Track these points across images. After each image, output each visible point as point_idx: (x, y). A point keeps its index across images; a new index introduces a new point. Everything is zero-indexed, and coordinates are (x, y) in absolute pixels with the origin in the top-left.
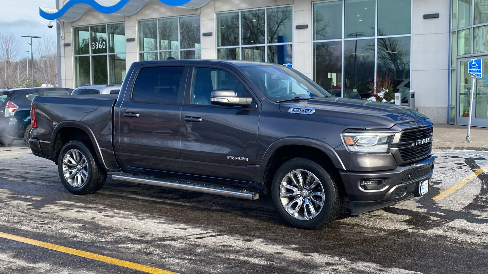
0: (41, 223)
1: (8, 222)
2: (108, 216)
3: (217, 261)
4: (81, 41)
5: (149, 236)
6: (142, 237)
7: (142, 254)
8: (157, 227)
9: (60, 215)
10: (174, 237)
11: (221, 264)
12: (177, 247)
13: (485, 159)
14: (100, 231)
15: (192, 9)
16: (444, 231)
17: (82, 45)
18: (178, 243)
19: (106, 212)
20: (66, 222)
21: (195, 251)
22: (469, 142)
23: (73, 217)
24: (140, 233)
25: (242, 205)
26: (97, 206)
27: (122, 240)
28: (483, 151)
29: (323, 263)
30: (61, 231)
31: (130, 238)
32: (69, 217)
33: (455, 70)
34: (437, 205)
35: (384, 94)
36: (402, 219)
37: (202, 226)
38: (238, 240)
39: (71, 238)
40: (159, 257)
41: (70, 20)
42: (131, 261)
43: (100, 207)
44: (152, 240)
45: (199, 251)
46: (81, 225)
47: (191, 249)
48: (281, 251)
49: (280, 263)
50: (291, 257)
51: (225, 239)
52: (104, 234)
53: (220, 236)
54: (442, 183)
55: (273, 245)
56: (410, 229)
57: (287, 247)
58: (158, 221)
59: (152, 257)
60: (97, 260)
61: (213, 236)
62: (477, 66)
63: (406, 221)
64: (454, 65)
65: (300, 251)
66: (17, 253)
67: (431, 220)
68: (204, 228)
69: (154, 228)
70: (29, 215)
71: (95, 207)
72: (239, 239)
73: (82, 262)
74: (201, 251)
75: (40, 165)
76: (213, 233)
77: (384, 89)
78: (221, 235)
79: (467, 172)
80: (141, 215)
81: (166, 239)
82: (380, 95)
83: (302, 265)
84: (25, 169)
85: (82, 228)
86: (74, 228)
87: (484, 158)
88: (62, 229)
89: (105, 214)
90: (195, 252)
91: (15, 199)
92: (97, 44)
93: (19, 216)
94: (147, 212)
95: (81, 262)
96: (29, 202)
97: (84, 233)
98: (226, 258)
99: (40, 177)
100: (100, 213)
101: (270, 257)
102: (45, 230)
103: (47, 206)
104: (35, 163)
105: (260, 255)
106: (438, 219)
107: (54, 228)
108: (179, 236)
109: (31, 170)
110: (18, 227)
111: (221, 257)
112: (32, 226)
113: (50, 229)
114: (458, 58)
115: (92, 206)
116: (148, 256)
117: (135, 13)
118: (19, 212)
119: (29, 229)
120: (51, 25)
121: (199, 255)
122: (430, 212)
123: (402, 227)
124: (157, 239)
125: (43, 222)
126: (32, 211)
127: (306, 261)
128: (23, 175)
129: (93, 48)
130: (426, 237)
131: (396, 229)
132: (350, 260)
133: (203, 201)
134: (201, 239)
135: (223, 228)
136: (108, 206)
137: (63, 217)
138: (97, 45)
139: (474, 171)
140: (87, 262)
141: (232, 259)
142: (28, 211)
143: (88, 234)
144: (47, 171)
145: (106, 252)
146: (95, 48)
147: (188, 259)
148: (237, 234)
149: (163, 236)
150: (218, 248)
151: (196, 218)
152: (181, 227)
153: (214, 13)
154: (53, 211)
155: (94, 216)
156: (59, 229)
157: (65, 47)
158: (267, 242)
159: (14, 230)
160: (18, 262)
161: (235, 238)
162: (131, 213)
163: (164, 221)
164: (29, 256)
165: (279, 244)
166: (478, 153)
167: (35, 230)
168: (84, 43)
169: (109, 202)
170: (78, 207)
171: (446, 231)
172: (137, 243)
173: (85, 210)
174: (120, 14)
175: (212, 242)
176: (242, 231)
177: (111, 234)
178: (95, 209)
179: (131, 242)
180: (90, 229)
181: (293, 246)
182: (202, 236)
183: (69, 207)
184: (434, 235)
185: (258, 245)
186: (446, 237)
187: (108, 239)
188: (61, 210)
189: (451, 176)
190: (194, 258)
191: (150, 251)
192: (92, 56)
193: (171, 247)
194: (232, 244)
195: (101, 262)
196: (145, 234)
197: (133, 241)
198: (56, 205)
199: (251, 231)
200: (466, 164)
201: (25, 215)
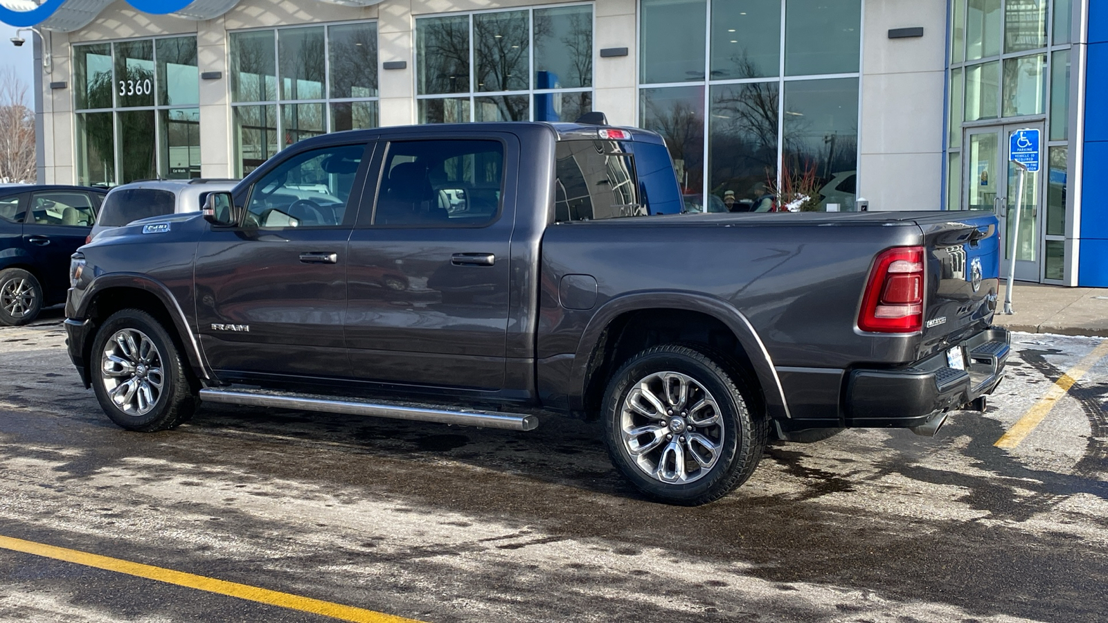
0: (107, 514)
1: (23, 513)
2: (265, 494)
3: (578, 605)
4: (91, 77)
5: (385, 542)
6: (370, 545)
7: (389, 590)
8: (396, 521)
9: (146, 493)
10: (446, 544)
11: (592, 612)
12: (466, 572)
13: (1062, 352)
14: (262, 533)
15: (358, 6)
16: (1062, 522)
17: (92, 86)
18: (464, 560)
19: (255, 485)
20: (167, 510)
21: (513, 580)
22: (1010, 314)
23: (179, 498)
24: (361, 536)
25: (571, 464)
26: (226, 471)
27: (326, 556)
28: (1047, 334)
29: (831, 605)
30: (165, 534)
31: (342, 549)
32: (170, 499)
33: (959, 153)
34: (1014, 460)
35: (801, 206)
36: (954, 495)
37: (502, 516)
38: (602, 550)
39: (195, 550)
40: (433, 597)
41: (65, 29)
42: (369, 608)
43: (235, 472)
44: (398, 554)
45: (523, 579)
46: (207, 518)
47: (502, 576)
48: (719, 579)
49: (730, 609)
50: (748, 593)
51: (571, 549)
52: (272, 539)
53: (555, 541)
54: (997, 408)
55: (692, 563)
56: (983, 517)
57: (727, 567)
58: (392, 506)
59: (415, 597)
60: (285, 606)
61: (538, 541)
62: (1030, 145)
63: (964, 500)
64: (957, 143)
65: (760, 576)
66: (77, 592)
67: (1020, 497)
68: (511, 523)
69: (389, 524)
70: (68, 494)
71: (223, 473)
72: (604, 548)
73: (250, 612)
74: (527, 579)
75: (43, 370)
76: (536, 535)
77: (800, 194)
78: (559, 540)
79: (1040, 383)
80: (343, 492)
81: (429, 549)
82: (792, 209)
83: (785, 612)
84: (13, 380)
85: (215, 525)
86: (194, 527)
87: (1060, 351)
88: (165, 528)
89: (255, 488)
90: (515, 582)
91: (17, 453)
92: (130, 85)
93: (44, 497)
94: (355, 484)
95: (247, 612)
96: (55, 460)
97: (224, 539)
98: (596, 598)
99: (56, 398)
100: (241, 487)
101: (697, 591)
102: (124, 531)
103: (105, 472)
104: (29, 365)
105: (674, 587)
106: (1033, 493)
107: (142, 525)
108: (458, 543)
109: (27, 381)
110: (54, 526)
111: (584, 595)
112: (87, 523)
113: (134, 528)
114: (965, 126)
115: (215, 470)
116: (406, 594)
117: (223, 13)
118: (40, 485)
119: (83, 529)
120: (20, 39)
121: (529, 591)
122: (1008, 478)
123: (965, 514)
124: (409, 551)
125: (110, 512)
126: (70, 483)
127: (790, 602)
128: (13, 394)
129: (121, 94)
130: (1029, 537)
131: (953, 520)
132: (889, 598)
133: (476, 455)
134: (516, 550)
135: (556, 523)
136: (253, 468)
137: (154, 499)
138: (131, 88)
139: (1054, 380)
140: (261, 611)
141: (612, 600)
142: (62, 485)
143: (233, 540)
144: (67, 384)
145: (300, 586)
146: (126, 94)
147: (505, 601)
148: (593, 536)
149: (418, 542)
150: (565, 571)
151: (478, 497)
152: (452, 520)
153: (411, 17)
154: (124, 484)
155: (231, 494)
156: (158, 530)
157: (54, 90)
158: (675, 555)
159: (47, 533)
160: (89, 616)
161: (595, 546)
162: (316, 487)
163: (406, 505)
164: (111, 599)
165: (706, 561)
166: (1041, 339)
167: (97, 531)
168: (98, 83)
169: (251, 459)
170: (183, 474)
171: (1066, 523)
172: (364, 562)
173: (202, 481)
174: (187, 15)
175: (544, 557)
176: (601, 528)
177: (291, 541)
178: (224, 477)
179: (349, 559)
180: (235, 528)
181: (740, 565)
182: (513, 543)
183: (160, 474)
184: (1044, 532)
185: (653, 561)
186: (1074, 537)
187: (289, 551)
188: (142, 481)
189: (1010, 393)
190: (519, 598)
191: (405, 582)
192: (119, 113)
193: (451, 570)
194: (594, 562)
195: (298, 612)
196: (373, 538)
197: (352, 556)
198: (124, 467)
199: (624, 528)
200: (1029, 365)
201: (59, 494)
